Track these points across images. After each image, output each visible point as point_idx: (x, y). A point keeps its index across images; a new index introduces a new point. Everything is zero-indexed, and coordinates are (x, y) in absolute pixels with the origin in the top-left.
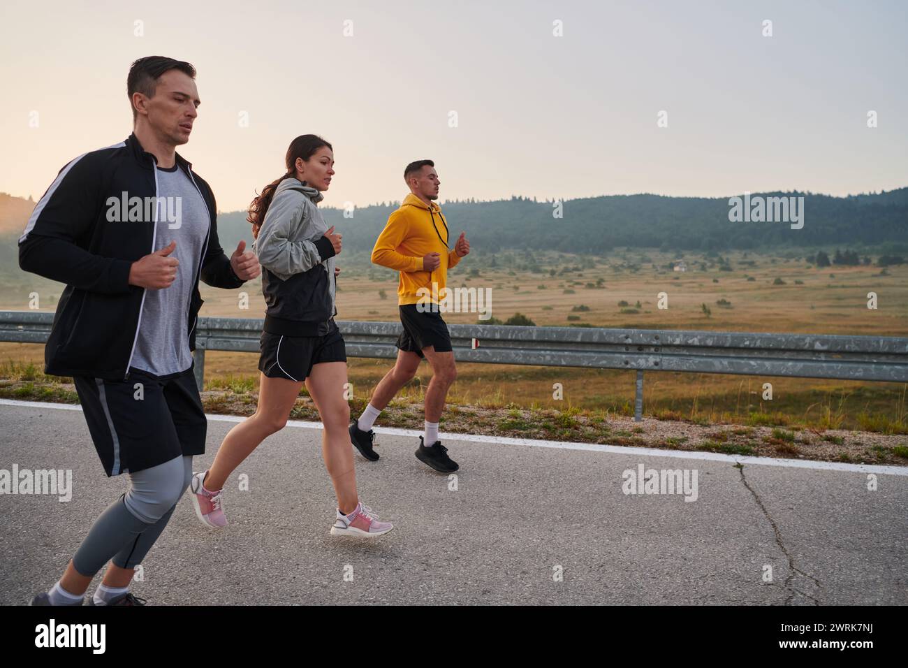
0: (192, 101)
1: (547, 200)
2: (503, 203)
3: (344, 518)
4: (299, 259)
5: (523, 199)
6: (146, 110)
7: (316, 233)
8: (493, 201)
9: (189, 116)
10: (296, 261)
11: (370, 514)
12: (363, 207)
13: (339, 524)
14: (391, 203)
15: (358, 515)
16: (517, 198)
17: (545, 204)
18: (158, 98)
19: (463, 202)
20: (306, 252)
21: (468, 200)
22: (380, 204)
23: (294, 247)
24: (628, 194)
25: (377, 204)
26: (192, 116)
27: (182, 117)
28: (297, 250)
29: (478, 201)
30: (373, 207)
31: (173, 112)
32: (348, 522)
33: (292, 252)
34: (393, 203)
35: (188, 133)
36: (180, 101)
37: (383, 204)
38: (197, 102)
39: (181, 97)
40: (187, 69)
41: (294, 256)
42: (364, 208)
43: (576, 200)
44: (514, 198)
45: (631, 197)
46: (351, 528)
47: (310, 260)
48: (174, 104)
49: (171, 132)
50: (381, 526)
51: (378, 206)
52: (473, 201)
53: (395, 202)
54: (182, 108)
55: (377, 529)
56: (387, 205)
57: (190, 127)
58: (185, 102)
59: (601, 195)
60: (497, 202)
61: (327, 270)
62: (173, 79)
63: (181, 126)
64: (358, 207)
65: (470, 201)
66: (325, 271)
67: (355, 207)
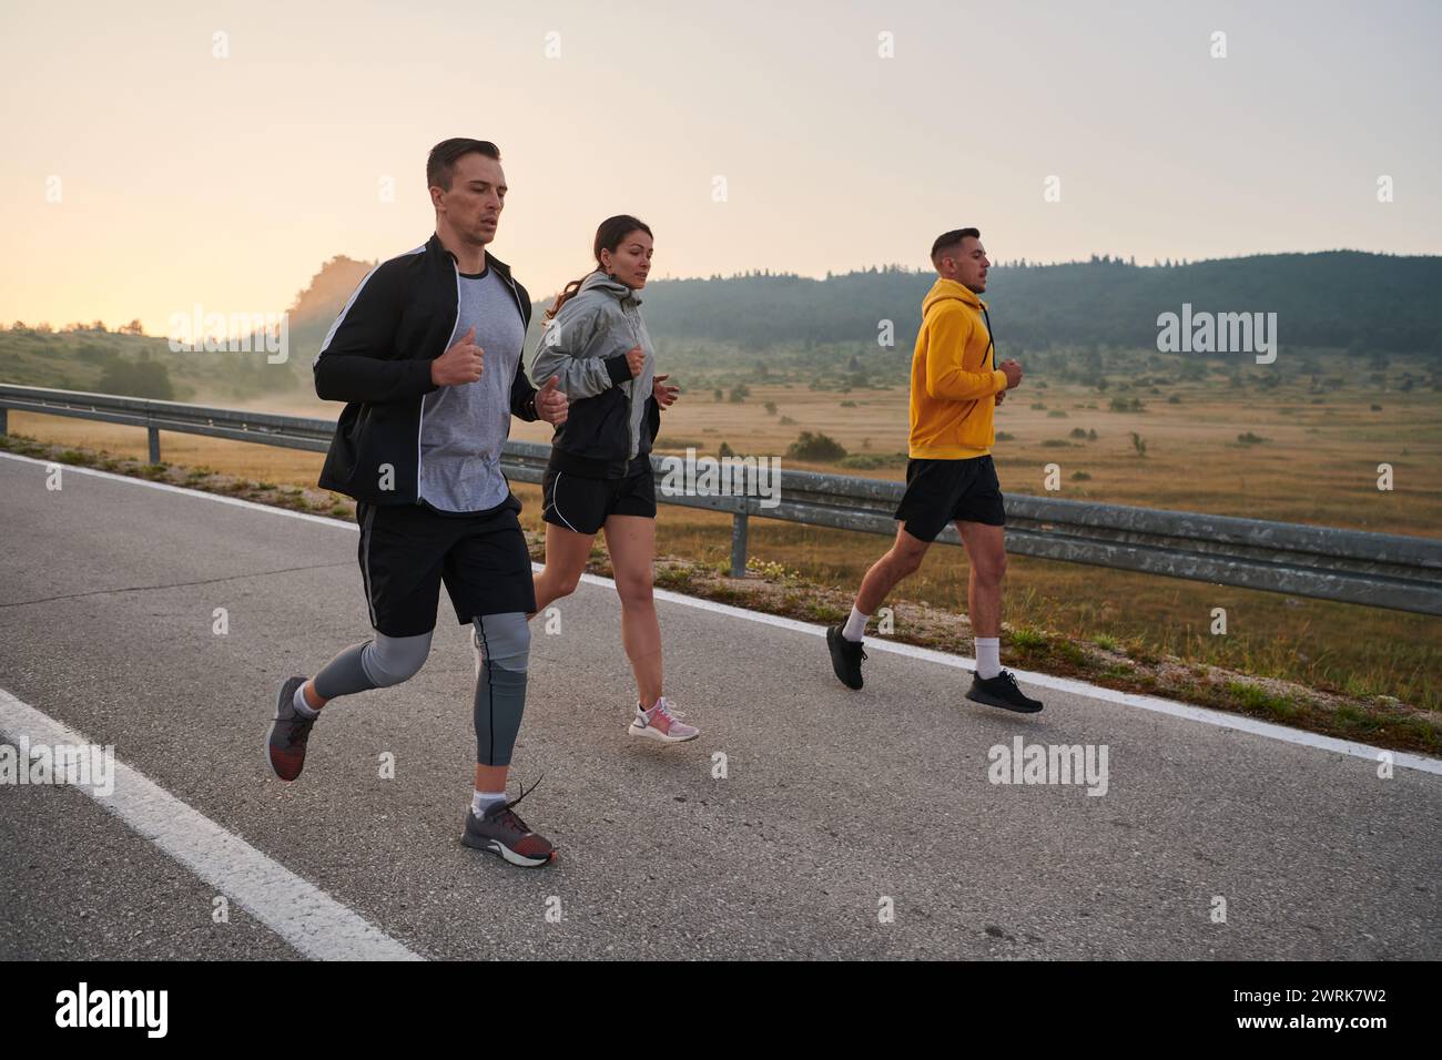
0: (494, 190)
1: (1156, 261)
2: (1075, 267)
3: (643, 714)
4: (578, 380)
5: (1112, 259)
6: (445, 206)
7: (615, 347)
8: (1057, 263)
9: (491, 208)
10: (574, 382)
11: (672, 715)
12: (841, 274)
13: (637, 722)
14: (885, 268)
15: (657, 713)
16: (1101, 259)
17: (1153, 268)
18: (456, 191)
19: (1006, 267)
20: (589, 372)
21: (1016, 262)
22: (867, 270)
23: (574, 365)
24: (1306, 251)
25: (864, 269)
26: (494, 209)
27: (483, 211)
28: (578, 369)
29: (1032, 263)
30: (858, 274)
31: (472, 205)
32: (647, 721)
33: (570, 371)
34: (889, 268)
35: (493, 231)
36: (479, 191)
37: (874, 270)
38: (502, 189)
39: (480, 186)
40: (489, 150)
41: (571, 376)
42: (843, 276)
43: (1208, 262)
44: (1095, 259)
45: (1312, 256)
46: (649, 728)
47: (594, 382)
48: (473, 197)
49: (471, 231)
50: (682, 729)
51: (865, 273)
52: (1023, 264)
53: (893, 266)
54: (482, 200)
55: (676, 733)
56: (880, 270)
57: (494, 223)
58: (486, 192)
59: (1254, 252)
60: (1065, 267)
61: (629, 395)
62: (472, 165)
63: (483, 222)
64: (834, 274)
65: (1019, 264)
66: (626, 397)
67: (829, 274)
